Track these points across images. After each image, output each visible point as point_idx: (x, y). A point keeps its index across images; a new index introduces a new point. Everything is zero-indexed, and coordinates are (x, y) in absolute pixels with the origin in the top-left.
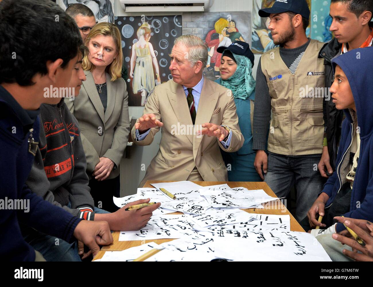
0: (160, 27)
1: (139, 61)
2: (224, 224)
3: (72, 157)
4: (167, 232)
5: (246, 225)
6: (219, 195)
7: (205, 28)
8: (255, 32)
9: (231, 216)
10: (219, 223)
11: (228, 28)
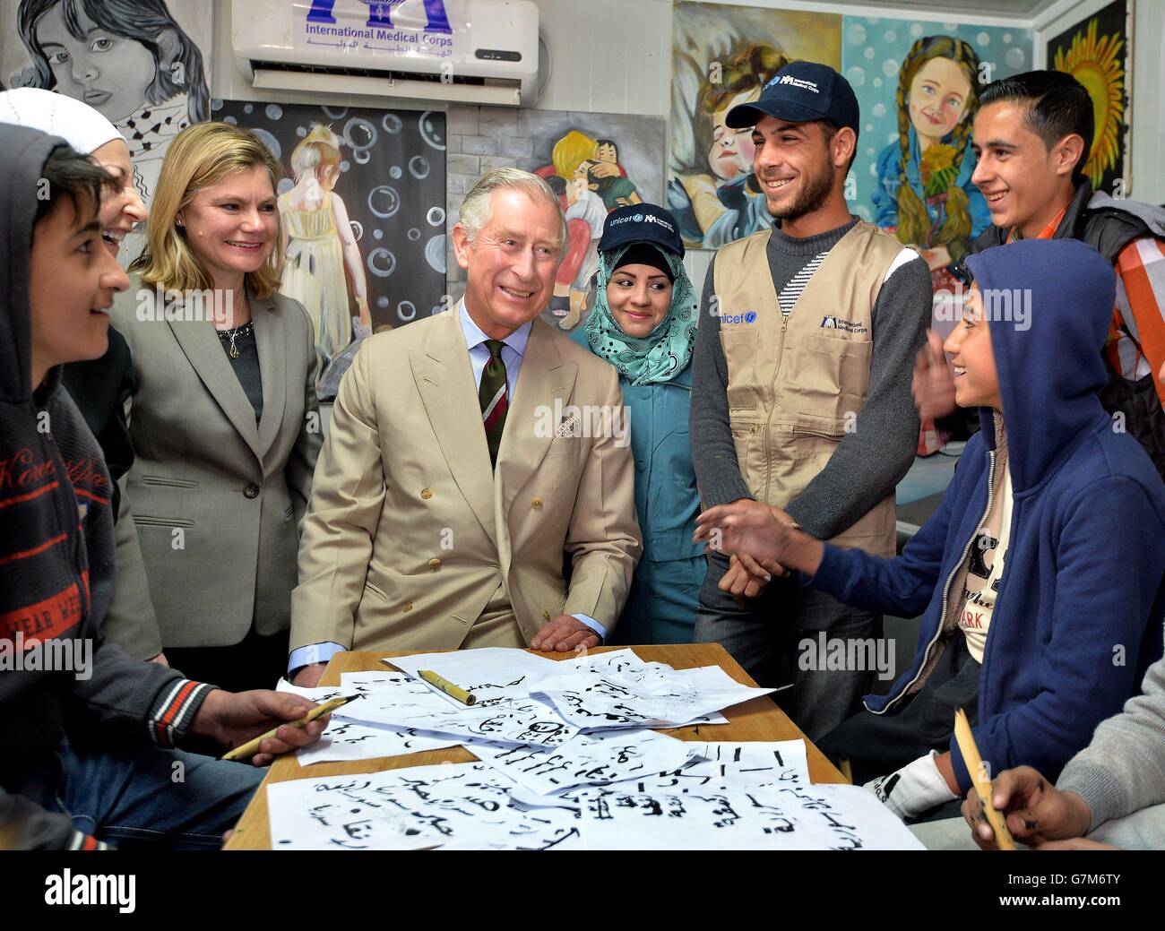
0: (371, 144)
1: (297, 252)
2: (610, 780)
3: (81, 579)
4: (440, 824)
5: (678, 778)
6: (589, 690)
7: (521, 159)
8: (677, 181)
9: (626, 754)
10: (592, 777)
11: (595, 163)
